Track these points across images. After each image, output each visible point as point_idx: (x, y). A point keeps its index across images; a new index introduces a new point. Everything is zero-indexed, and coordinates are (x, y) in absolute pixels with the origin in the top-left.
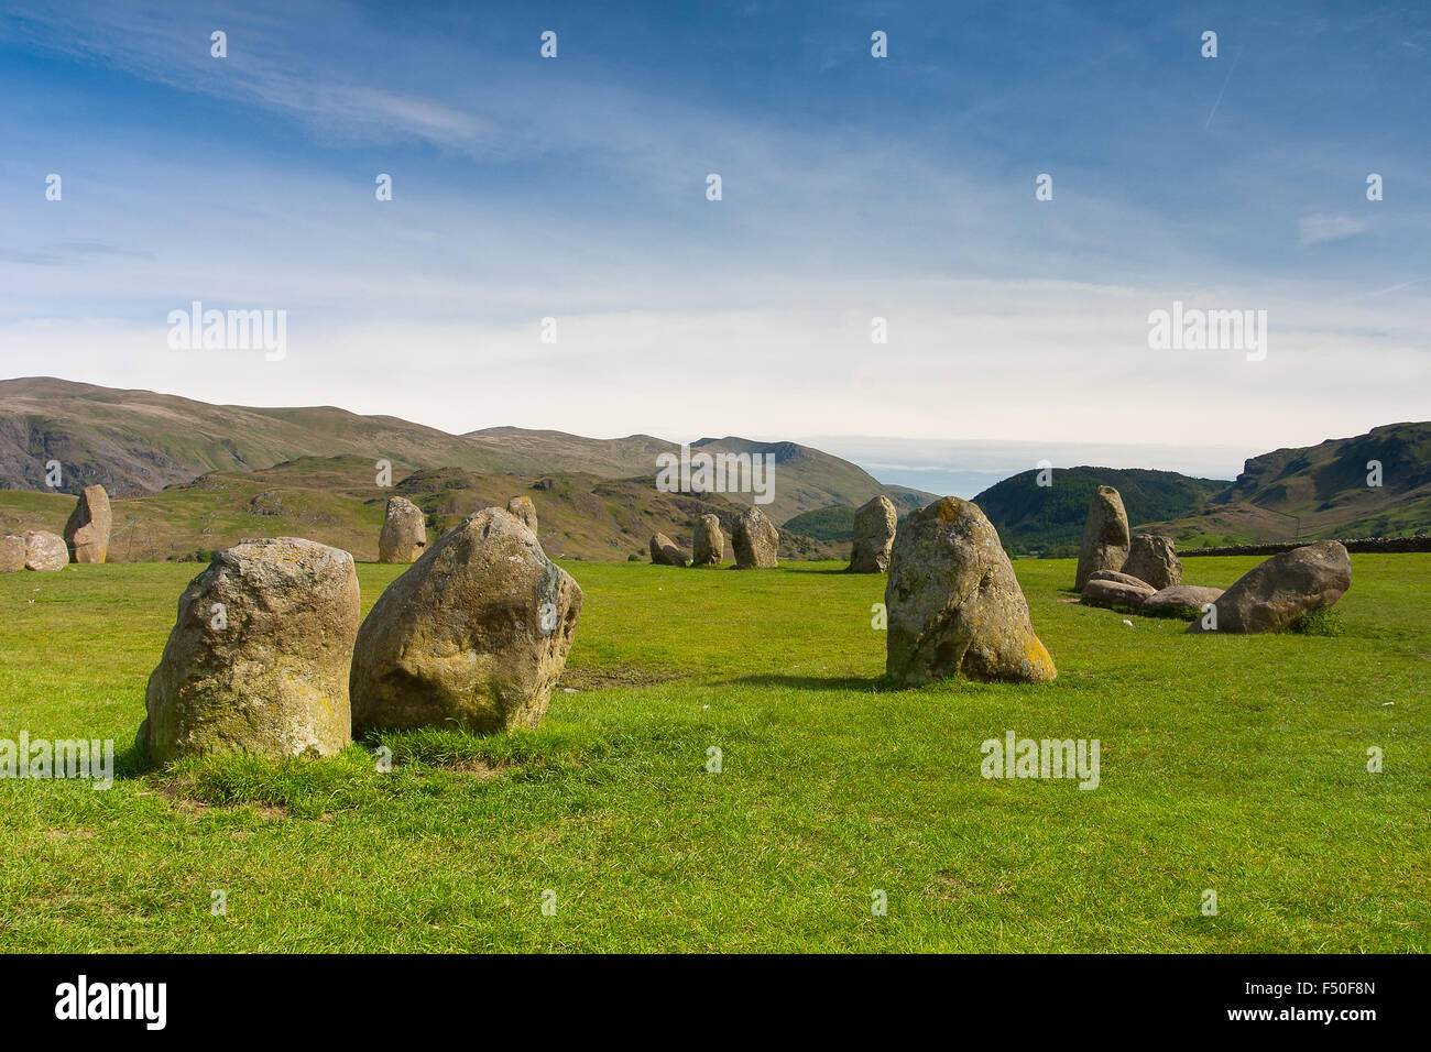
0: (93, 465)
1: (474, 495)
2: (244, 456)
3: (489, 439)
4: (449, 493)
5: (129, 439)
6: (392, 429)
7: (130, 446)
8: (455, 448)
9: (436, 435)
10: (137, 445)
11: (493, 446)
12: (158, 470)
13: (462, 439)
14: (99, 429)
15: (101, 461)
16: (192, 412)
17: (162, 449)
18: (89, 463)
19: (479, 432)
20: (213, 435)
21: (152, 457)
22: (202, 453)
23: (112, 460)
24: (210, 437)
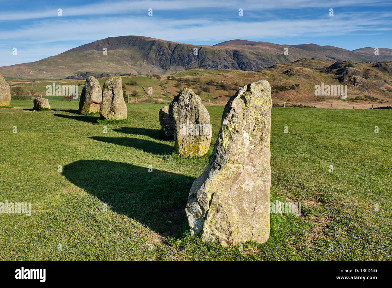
0: (249, 62)
1: (354, 69)
2: (288, 59)
3: (361, 51)
4: (346, 68)
5: (257, 55)
6: (331, 50)
7: (258, 57)
8: (351, 55)
9: (344, 51)
10: (260, 57)
11: (363, 53)
12: (265, 63)
13: (353, 52)
14: (250, 53)
15: (251, 61)
16: (274, 47)
17: (266, 57)
18: (248, 62)
19: (359, 50)
20: (279, 53)
21: (263, 60)
22: (276, 58)
23: (253, 61)
24: (279, 54)
